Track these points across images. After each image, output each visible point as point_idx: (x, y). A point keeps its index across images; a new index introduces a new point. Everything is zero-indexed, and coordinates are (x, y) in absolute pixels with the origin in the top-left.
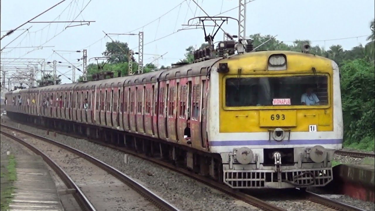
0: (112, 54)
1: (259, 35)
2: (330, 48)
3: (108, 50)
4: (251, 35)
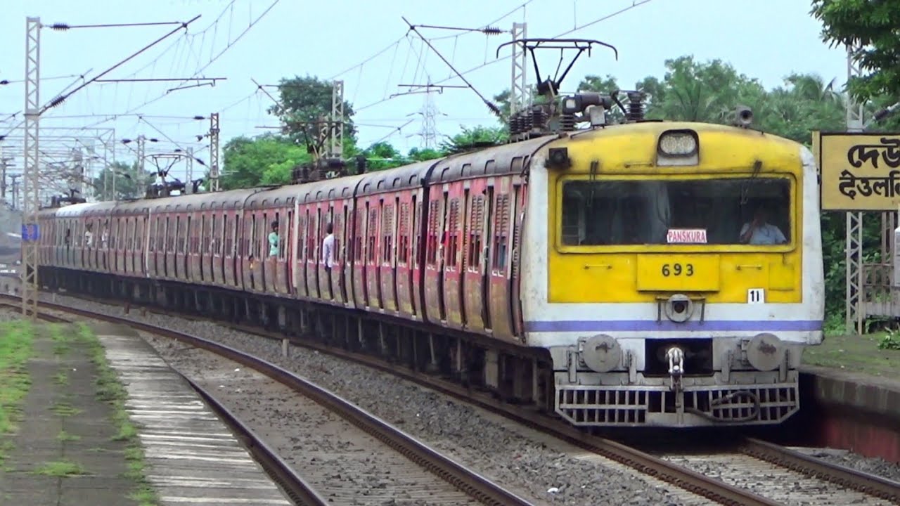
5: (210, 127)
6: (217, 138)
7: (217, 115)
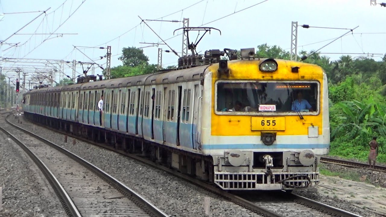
0: (128, 59)
1: (266, 45)
2: (340, 58)
3: (124, 55)
4: (258, 45)
5: (107, 52)
6: (110, 57)
7: (110, 47)
